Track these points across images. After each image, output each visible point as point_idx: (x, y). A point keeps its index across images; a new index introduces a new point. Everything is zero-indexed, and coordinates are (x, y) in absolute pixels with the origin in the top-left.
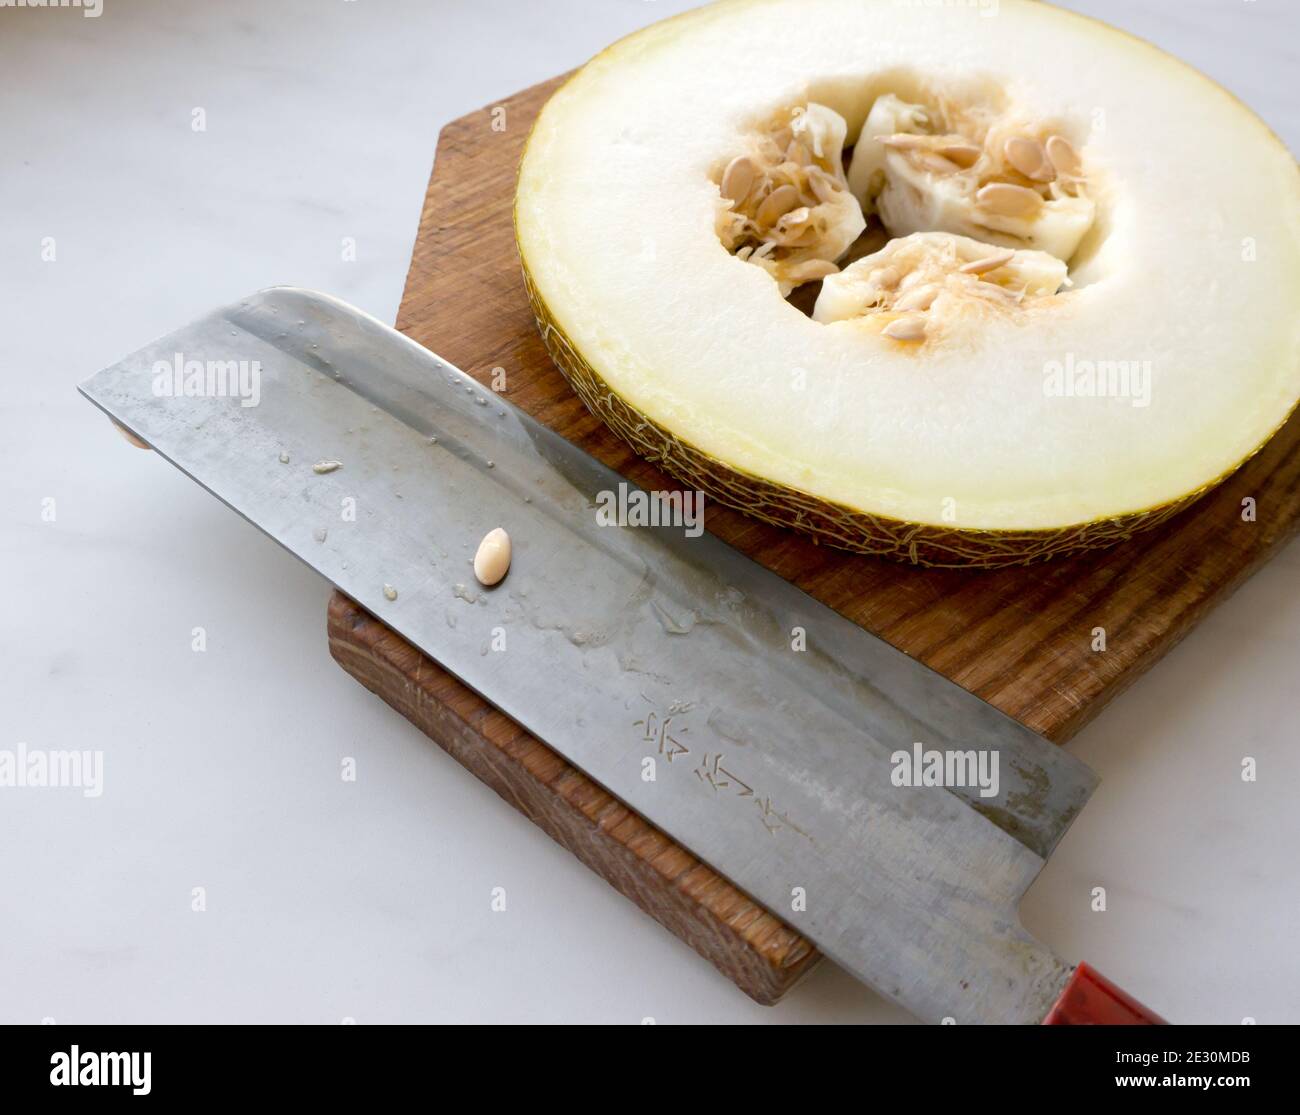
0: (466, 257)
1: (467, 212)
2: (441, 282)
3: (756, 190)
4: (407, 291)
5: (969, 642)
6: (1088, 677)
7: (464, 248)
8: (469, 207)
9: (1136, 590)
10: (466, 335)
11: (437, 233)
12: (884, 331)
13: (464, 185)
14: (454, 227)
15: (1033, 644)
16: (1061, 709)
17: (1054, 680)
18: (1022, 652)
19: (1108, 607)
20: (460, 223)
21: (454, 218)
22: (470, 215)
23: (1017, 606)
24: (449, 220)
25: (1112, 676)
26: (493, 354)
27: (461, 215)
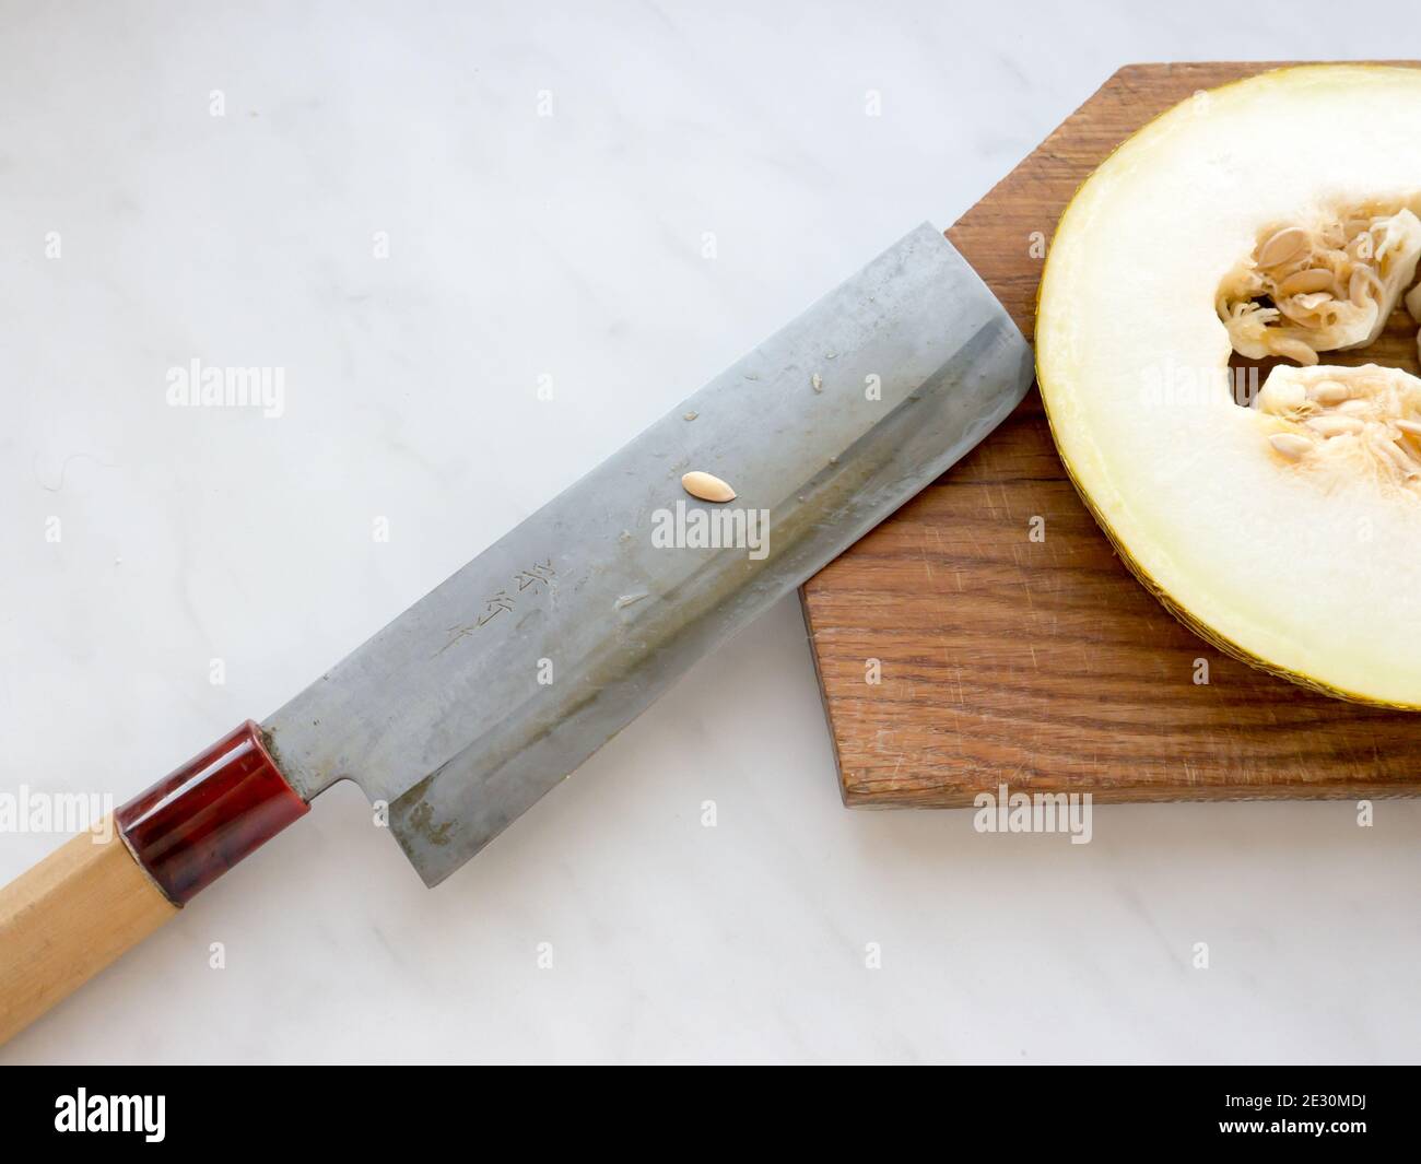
0: (1052, 189)
1: (1084, 152)
2: (1018, 201)
3: (1298, 261)
4: (991, 195)
5: (1155, 690)
6: (1217, 770)
7: (1056, 182)
8: (1088, 148)
9: (1320, 740)
10: (1002, 253)
11: (1046, 159)
12: (1271, 437)
13: (1100, 127)
14: (1062, 160)
15: (1201, 722)
16: (1175, 776)
17: (1190, 755)
18: (1187, 722)
19: (1285, 737)
20: (1070, 158)
21: (1068, 152)
22: (1083, 156)
23: (1217, 690)
24: (1064, 151)
25: (1237, 781)
26: (1010, 279)
27: (1076, 152)
